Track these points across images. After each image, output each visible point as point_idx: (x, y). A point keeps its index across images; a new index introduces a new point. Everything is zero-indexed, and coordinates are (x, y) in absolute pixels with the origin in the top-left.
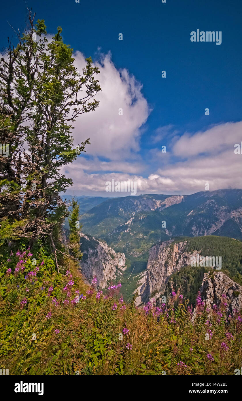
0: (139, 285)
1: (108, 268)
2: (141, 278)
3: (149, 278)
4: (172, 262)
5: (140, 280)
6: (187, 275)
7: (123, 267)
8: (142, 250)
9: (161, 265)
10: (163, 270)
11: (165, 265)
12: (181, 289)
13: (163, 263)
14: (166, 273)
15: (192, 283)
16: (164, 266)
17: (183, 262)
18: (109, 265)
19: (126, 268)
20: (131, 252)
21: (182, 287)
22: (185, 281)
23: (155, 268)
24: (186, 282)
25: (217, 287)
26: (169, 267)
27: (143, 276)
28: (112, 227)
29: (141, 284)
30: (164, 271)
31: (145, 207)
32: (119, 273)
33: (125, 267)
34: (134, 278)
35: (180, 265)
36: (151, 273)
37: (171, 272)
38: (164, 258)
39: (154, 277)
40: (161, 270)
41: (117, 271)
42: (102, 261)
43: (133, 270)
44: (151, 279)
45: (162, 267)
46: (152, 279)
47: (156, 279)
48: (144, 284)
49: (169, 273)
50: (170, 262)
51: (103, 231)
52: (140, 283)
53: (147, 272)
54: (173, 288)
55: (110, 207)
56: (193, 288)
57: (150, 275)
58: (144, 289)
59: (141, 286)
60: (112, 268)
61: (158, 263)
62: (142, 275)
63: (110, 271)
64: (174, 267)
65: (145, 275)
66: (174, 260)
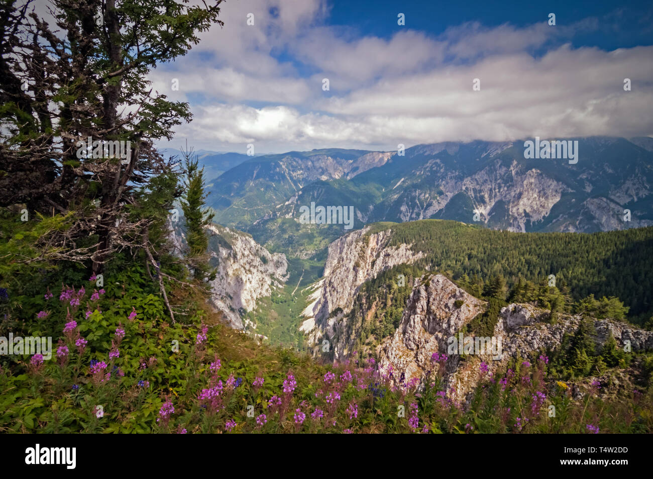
0: (311, 302)
1: (257, 278)
2: (314, 291)
3: (328, 290)
4: (366, 264)
5: (313, 295)
6: (388, 282)
7: (284, 276)
8: (316, 247)
9: (347, 270)
10: (351, 277)
11: (354, 269)
12: (377, 303)
13: (351, 266)
14: (356, 280)
15: (394, 293)
16: (352, 270)
17: (383, 262)
18: (259, 274)
19: (288, 276)
20: (297, 251)
21: (379, 300)
22: (384, 291)
23: (338, 274)
24: (386, 292)
25: (433, 296)
26: (361, 272)
27: (318, 288)
28: (261, 209)
29: (314, 300)
30: (352, 279)
32: (277, 287)
33: (286, 275)
34: (302, 291)
35: (378, 268)
36: (330, 283)
37: (362, 279)
38: (353, 258)
39: (335, 289)
40: (347, 277)
41: (272, 284)
43: (301, 279)
44: (330, 291)
45: (349, 272)
46: (332, 292)
47: (339, 290)
48: (320, 299)
49: (360, 280)
50: (362, 264)
51: (246, 216)
52: (312, 299)
53: (325, 281)
55: (255, 172)
56: (396, 301)
57: (329, 285)
58: (319, 307)
59: (314, 303)
60: (263, 278)
61: (343, 266)
62: (316, 287)
63: (260, 283)
64: (367, 271)
65: (320, 287)
66: (368, 261)
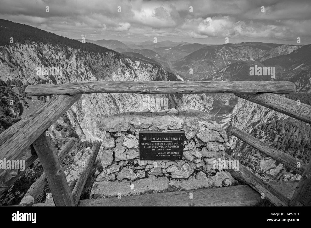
1: (198, 106)
2: (225, 118)
3: (233, 120)
4: (261, 112)
5: (224, 120)
6: (278, 127)
7: (210, 107)
8: (231, 96)
9: (248, 113)
10: (249, 117)
11: (252, 113)
13: (251, 111)
14: (252, 119)
15: (282, 135)
18: (199, 104)
19: (212, 108)
21: (269, 136)
22: (274, 132)
23: (241, 114)
24: (275, 133)
26: (256, 116)
27: (227, 117)
29: (224, 123)
30: (250, 118)
31: (243, 56)
32: (206, 111)
33: (212, 107)
34: (218, 117)
36: (235, 117)
37: (256, 119)
38: (253, 107)
39: (238, 120)
40: (247, 116)
41: (204, 110)
42: (193, 100)
43: (219, 111)
44: (234, 121)
46: (236, 122)
47: (240, 122)
48: (227, 123)
52: (223, 122)
53: (232, 115)
54: (258, 134)
55: (206, 54)
56: (282, 140)
57: (235, 118)
58: (226, 127)
59: (224, 124)
60: (200, 106)
61: (246, 110)
62: (226, 117)
63: (199, 108)
64: (261, 116)
65: (229, 117)
66: (263, 111)
